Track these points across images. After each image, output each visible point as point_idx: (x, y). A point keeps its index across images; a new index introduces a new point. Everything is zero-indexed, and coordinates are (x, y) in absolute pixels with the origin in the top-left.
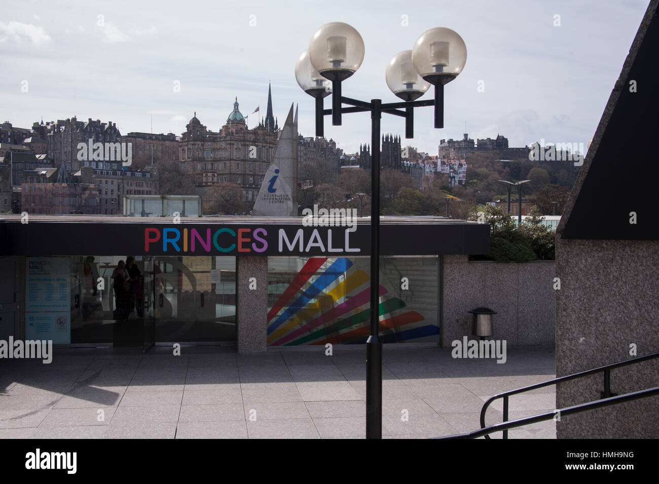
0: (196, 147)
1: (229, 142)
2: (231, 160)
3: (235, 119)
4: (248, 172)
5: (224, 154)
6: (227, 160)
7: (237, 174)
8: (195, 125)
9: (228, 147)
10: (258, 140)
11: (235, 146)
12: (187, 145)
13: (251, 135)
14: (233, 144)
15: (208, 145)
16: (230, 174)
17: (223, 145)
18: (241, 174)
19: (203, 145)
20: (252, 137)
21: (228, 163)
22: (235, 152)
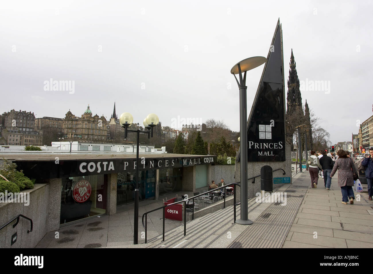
0: (69, 123)
1: (82, 121)
2: (82, 128)
3: (87, 112)
4: (90, 133)
5: (80, 126)
6: (81, 128)
7: (85, 134)
8: (69, 114)
9: (82, 123)
10: (95, 121)
11: (85, 123)
12: (66, 122)
13: (92, 119)
14: (84, 122)
15: (74, 123)
16: (82, 134)
17: (80, 122)
18: (87, 134)
19: (72, 122)
20: (93, 120)
21: (81, 129)
22: (84, 125)
